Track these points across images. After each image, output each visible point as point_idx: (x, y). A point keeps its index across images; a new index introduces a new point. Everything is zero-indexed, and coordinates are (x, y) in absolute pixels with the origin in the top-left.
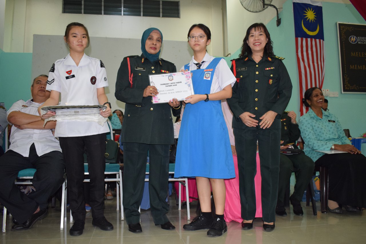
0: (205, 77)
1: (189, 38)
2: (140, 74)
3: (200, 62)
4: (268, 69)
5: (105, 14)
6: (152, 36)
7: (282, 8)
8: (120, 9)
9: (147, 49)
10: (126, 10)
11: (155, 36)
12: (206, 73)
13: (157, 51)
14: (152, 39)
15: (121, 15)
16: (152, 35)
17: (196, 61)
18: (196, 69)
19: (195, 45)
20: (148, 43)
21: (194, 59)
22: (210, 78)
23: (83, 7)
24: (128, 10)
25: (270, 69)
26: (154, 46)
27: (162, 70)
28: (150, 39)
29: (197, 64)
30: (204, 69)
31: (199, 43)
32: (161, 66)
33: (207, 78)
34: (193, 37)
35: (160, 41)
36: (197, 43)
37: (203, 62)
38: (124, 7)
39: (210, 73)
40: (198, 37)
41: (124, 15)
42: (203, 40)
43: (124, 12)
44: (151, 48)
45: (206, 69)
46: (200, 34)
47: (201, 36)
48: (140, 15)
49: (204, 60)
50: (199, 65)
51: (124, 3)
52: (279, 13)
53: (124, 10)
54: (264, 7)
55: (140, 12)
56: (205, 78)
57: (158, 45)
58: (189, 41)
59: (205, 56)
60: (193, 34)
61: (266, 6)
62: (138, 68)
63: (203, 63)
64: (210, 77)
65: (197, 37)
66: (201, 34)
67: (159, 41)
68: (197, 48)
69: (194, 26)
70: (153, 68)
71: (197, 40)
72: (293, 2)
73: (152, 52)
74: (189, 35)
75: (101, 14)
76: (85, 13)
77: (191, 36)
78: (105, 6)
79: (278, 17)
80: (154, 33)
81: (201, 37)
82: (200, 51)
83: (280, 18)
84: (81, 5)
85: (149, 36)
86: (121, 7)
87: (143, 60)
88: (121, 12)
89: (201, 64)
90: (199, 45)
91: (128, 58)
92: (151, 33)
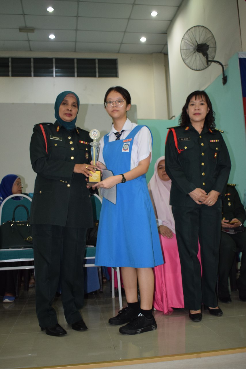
0: (124, 149)
1: (106, 103)
2: (56, 145)
3: (120, 132)
4: (212, 141)
5: (35, 76)
6: (67, 101)
7: (228, 65)
8: (52, 69)
9: (61, 115)
10: (58, 71)
11: (70, 100)
12: (124, 144)
13: (73, 118)
14: (67, 105)
15: (52, 76)
16: (66, 99)
17: (115, 130)
18: (115, 140)
19: (113, 111)
20: (62, 108)
21: (114, 127)
22: (128, 150)
23: (10, 69)
24: (60, 71)
25: (215, 141)
26: (69, 112)
27: (80, 141)
28: (64, 104)
29: (116, 134)
30: (123, 140)
31: (117, 109)
32: (78, 135)
33: (126, 150)
34: (110, 102)
35: (76, 107)
36: (115, 108)
37: (123, 131)
38: (56, 68)
39: (129, 143)
40: (117, 102)
41: (56, 76)
42: (122, 106)
43: (56, 73)
44: (66, 114)
45: (125, 139)
46: (118, 98)
47: (119, 100)
48: (74, 76)
49: (124, 129)
50: (118, 135)
51: (56, 63)
52: (225, 69)
53: (56, 71)
54: (208, 64)
55: (74, 72)
56: (123, 151)
57: (74, 111)
58: (106, 107)
59: (125, 124)
60: (110, 99)
61: (209, 63)
62: (53, 137)
63: (123, 133)
64: (129, 148)
65: (114, 103)
66: (120, 98)
67: (74, 106)
68: (116, 115)
69: (111, 90)
70: (70, 138)
71: (115, 105)
72: (239, 57)
73: (67, 119)
74: (105, 100)
75: (30, 76)
76: (13, 76)
77: (108, 102)
78: (34, 68)
79: (224, 74)
80: (69, 97)
81: (119, 102)
82: (120, 118)
83: (226, 75)
84: (8, 67)
85: (63, 101)
86: (52, 68)
87: (58, 128)
88: (52, 72)
89: (120, 133)
90: (118, 111)
91: (41, 126)
92: (65, 98)
